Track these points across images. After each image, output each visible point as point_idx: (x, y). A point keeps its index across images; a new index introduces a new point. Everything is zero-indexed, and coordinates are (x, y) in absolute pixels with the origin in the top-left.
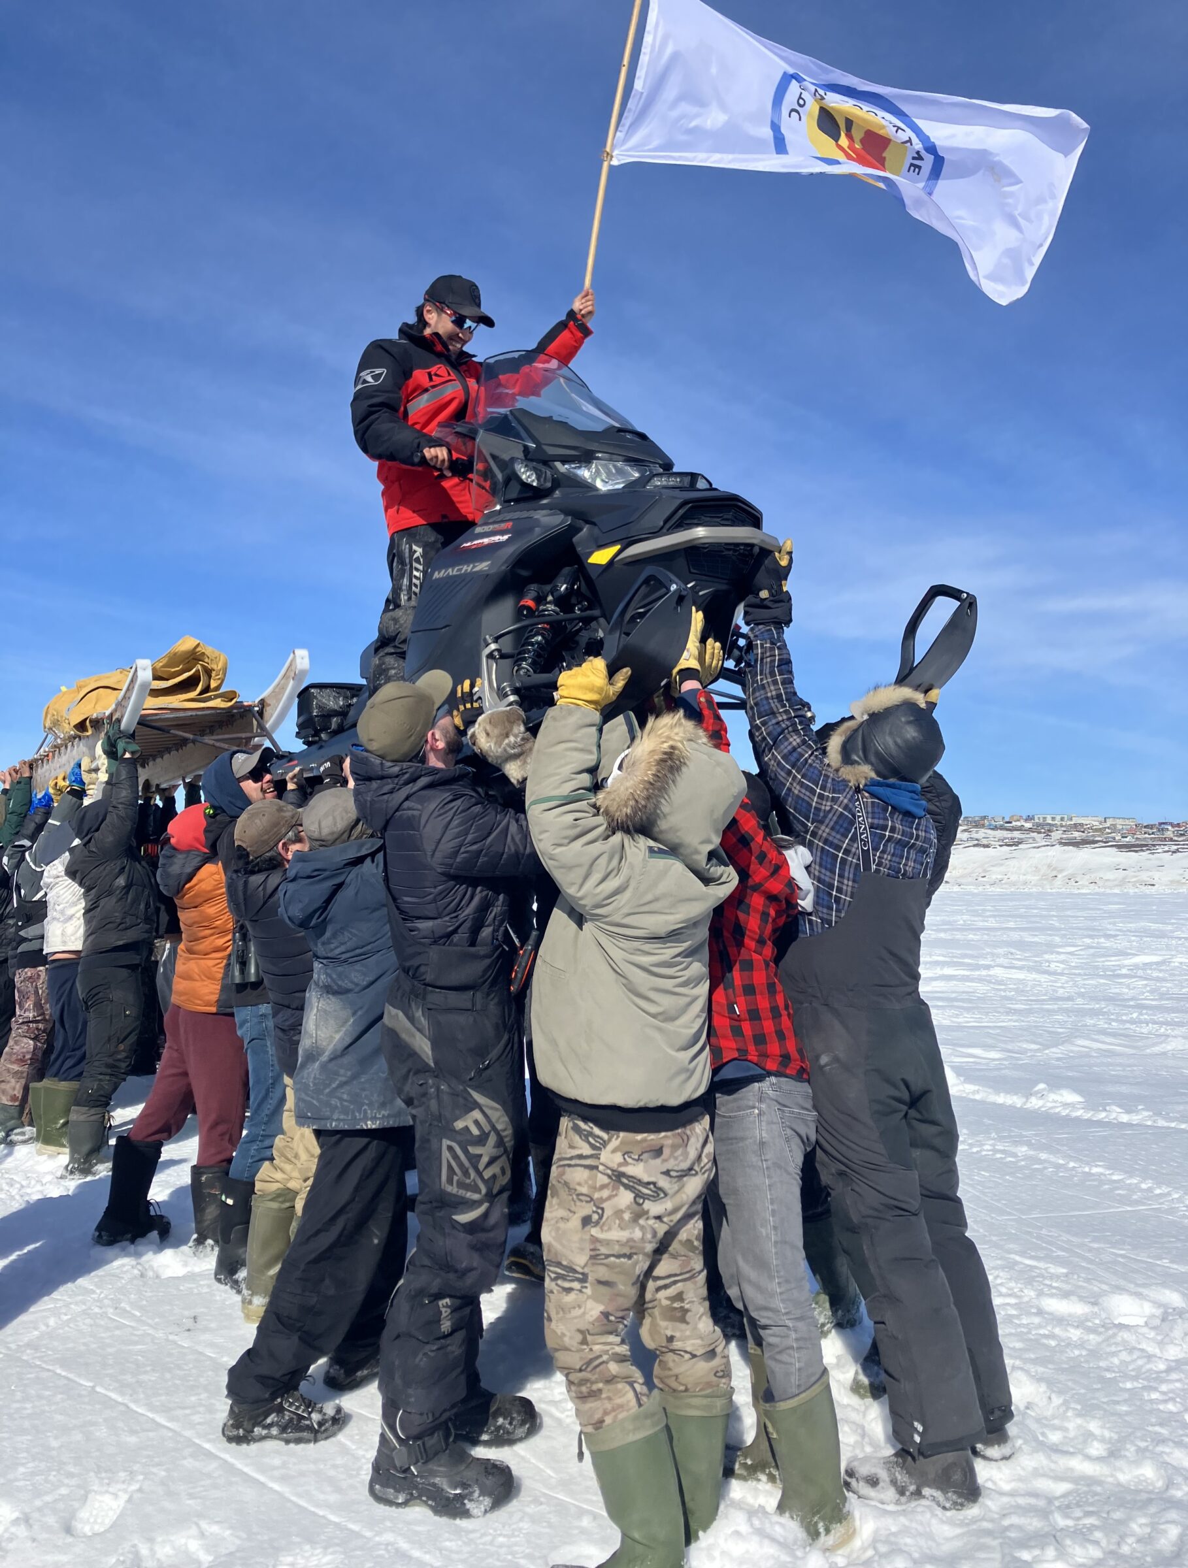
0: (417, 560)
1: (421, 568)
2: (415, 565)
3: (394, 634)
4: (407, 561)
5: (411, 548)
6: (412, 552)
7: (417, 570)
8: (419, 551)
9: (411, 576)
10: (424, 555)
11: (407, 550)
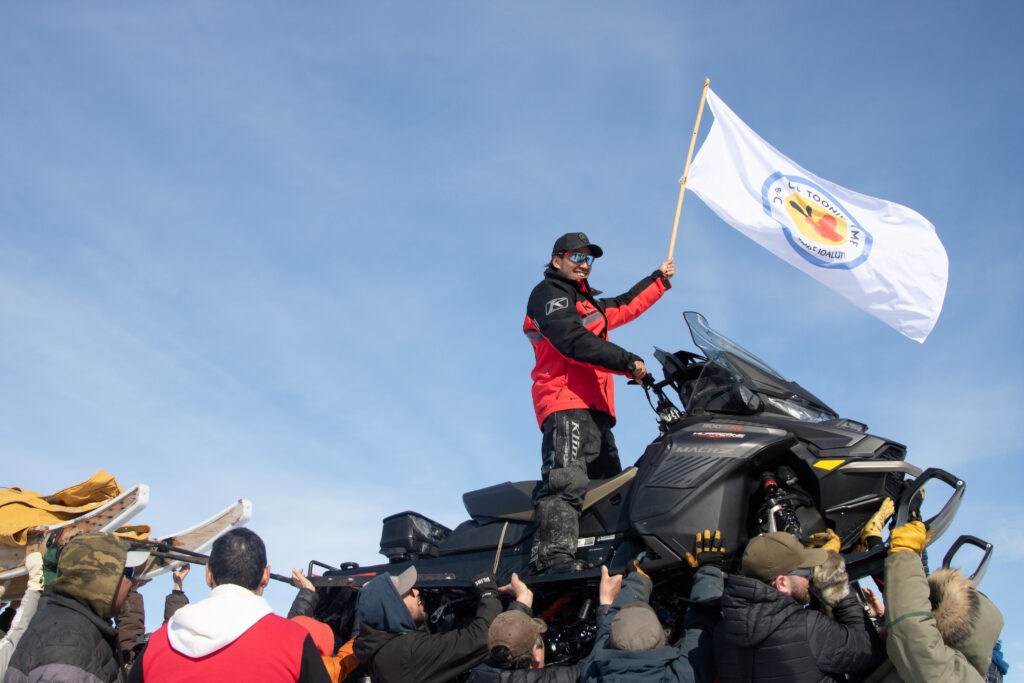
0: (575, 432)
1: (578, 438)
2: (574, 436)
3: (564, 485)
4: (567, 432)
5: (570, 424)
6: (571, 427)
7: (575, 440)
8: (576, 426)
9: (571, 444)
10: (581, 428)
11: (567, 426)
